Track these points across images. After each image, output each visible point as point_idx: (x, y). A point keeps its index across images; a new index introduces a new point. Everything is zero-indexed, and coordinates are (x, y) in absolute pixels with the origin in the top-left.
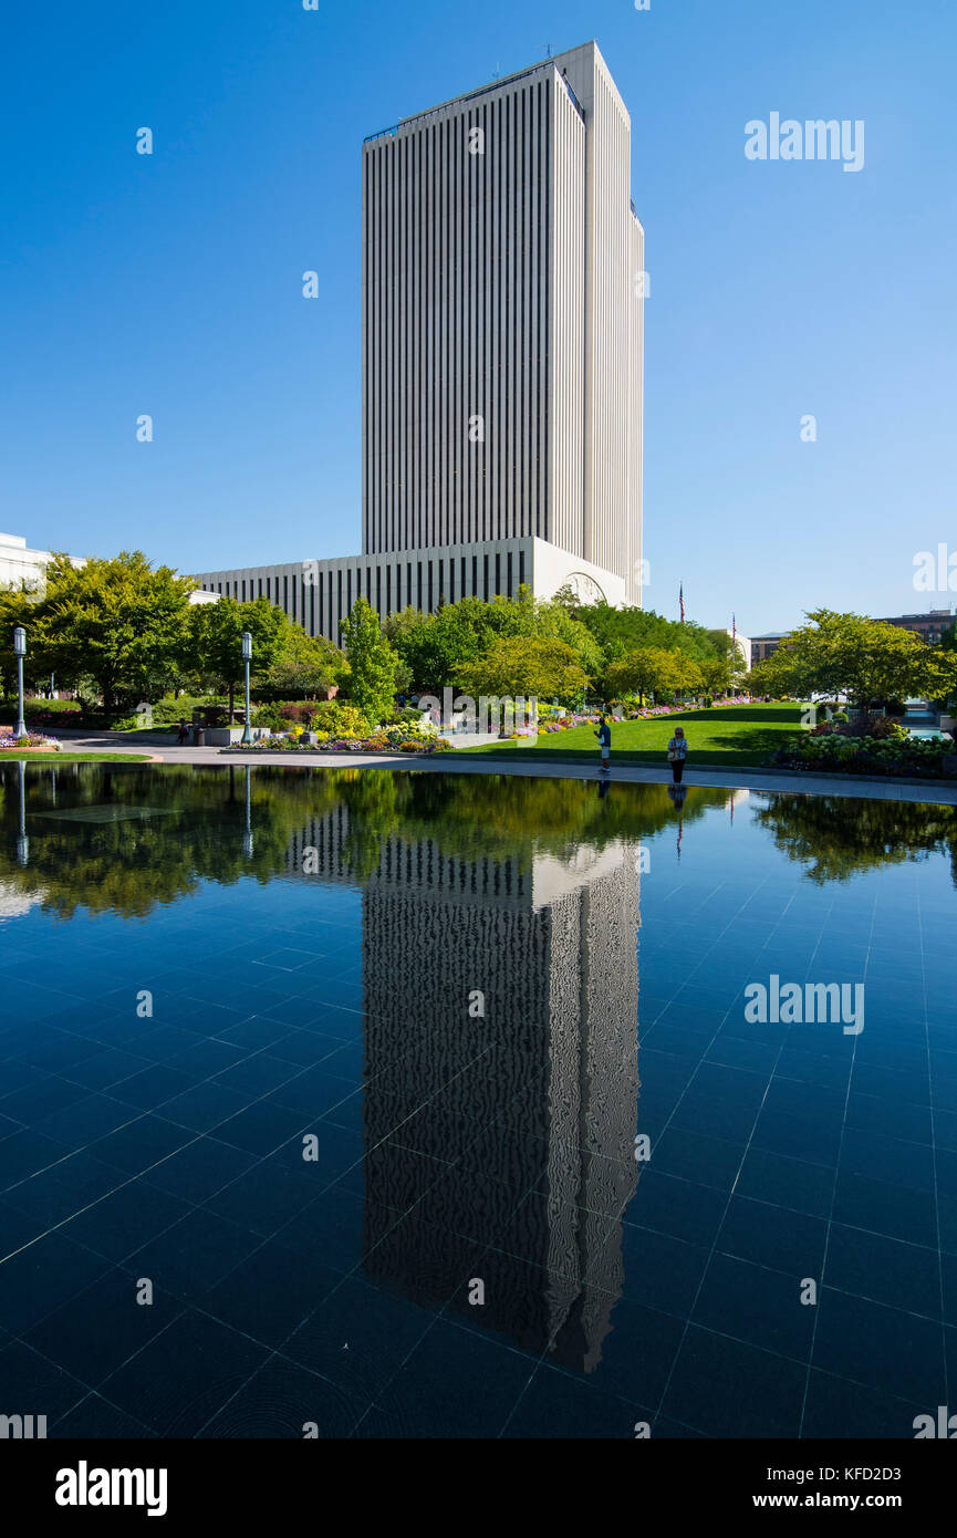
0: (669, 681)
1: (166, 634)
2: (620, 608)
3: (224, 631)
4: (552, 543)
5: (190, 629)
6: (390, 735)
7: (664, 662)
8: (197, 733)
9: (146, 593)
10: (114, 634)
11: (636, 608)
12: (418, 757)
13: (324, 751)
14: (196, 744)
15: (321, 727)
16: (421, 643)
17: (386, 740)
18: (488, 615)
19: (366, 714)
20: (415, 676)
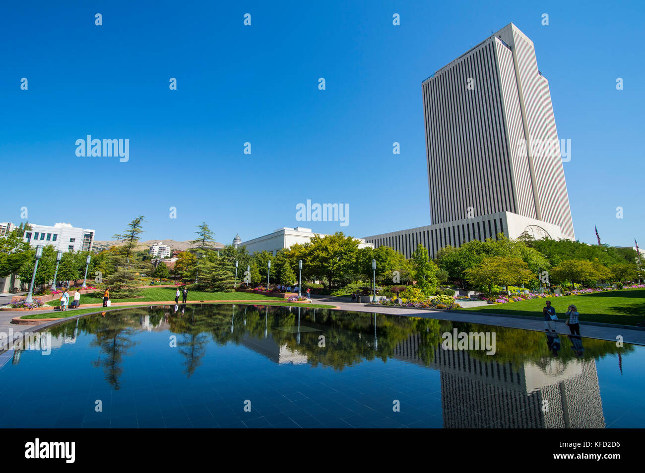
0: (589, 275)
1: (348, 260)
2: (557, 240)
3: (367, 259)
4: (518, 214)
5: (356, 258)
6: (432, 301)
7: (585, 266)
8: (358, 298)
9: (342, 246)
10: (331, 261)
11: (567, 240)
12: (444, 311)
13: (404, 307)
14: (358, 302)
15: (404, 296)
16: (452, 261)
17: (431, 303)
18: (483, 247)
19: (424, 291)
20: (449, 275)
